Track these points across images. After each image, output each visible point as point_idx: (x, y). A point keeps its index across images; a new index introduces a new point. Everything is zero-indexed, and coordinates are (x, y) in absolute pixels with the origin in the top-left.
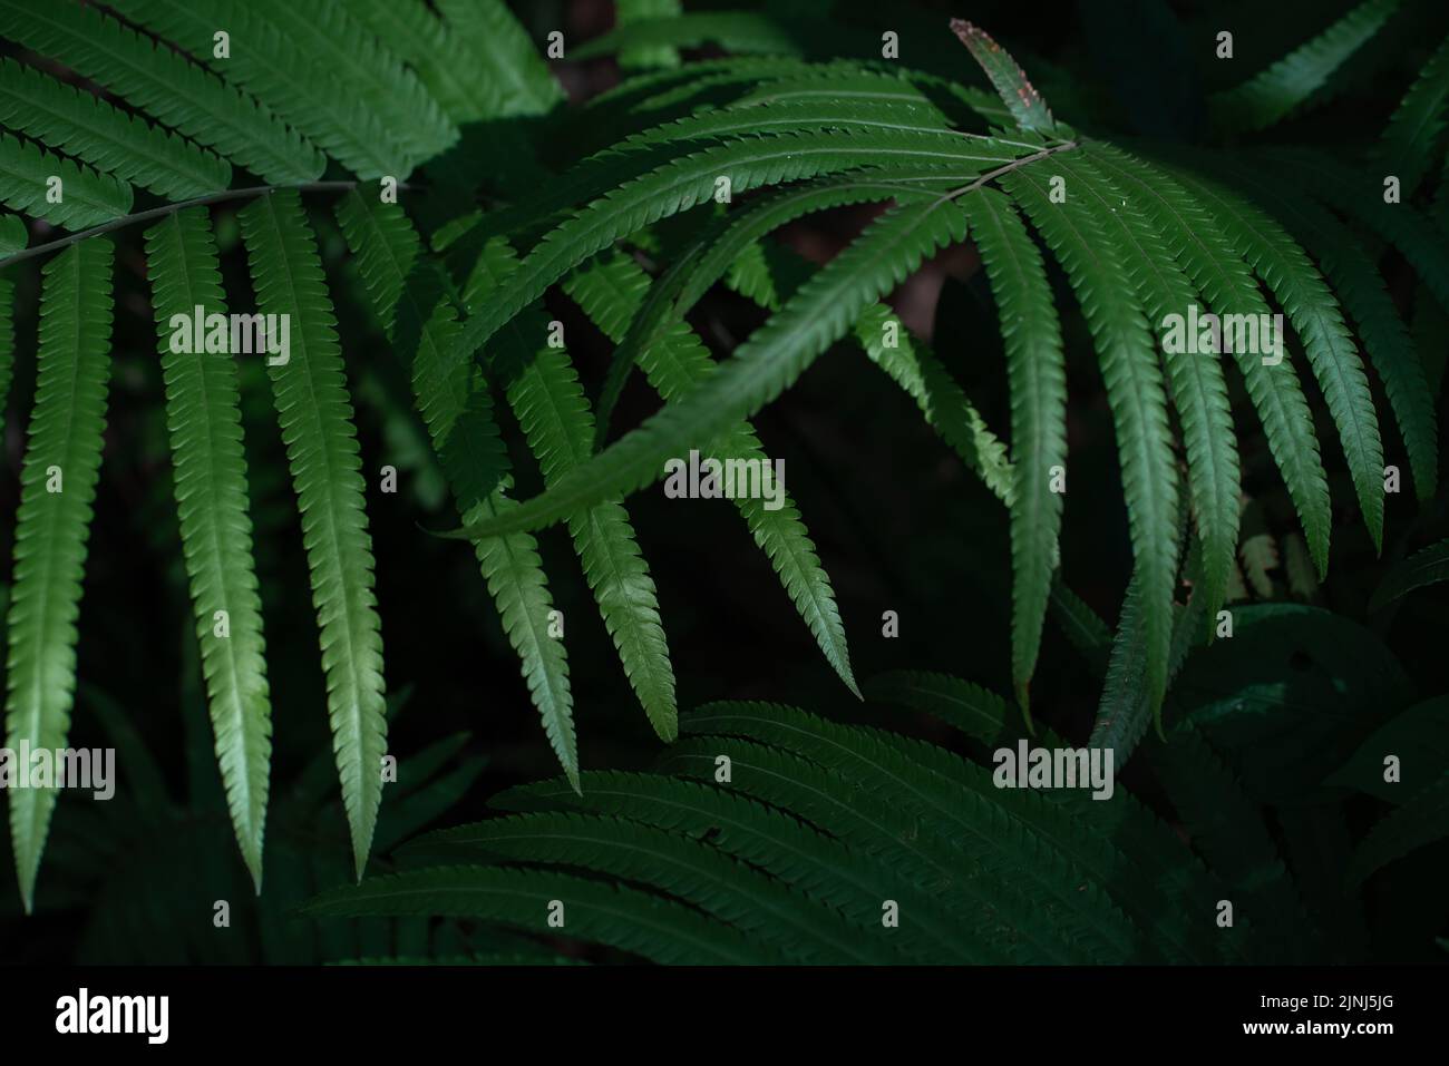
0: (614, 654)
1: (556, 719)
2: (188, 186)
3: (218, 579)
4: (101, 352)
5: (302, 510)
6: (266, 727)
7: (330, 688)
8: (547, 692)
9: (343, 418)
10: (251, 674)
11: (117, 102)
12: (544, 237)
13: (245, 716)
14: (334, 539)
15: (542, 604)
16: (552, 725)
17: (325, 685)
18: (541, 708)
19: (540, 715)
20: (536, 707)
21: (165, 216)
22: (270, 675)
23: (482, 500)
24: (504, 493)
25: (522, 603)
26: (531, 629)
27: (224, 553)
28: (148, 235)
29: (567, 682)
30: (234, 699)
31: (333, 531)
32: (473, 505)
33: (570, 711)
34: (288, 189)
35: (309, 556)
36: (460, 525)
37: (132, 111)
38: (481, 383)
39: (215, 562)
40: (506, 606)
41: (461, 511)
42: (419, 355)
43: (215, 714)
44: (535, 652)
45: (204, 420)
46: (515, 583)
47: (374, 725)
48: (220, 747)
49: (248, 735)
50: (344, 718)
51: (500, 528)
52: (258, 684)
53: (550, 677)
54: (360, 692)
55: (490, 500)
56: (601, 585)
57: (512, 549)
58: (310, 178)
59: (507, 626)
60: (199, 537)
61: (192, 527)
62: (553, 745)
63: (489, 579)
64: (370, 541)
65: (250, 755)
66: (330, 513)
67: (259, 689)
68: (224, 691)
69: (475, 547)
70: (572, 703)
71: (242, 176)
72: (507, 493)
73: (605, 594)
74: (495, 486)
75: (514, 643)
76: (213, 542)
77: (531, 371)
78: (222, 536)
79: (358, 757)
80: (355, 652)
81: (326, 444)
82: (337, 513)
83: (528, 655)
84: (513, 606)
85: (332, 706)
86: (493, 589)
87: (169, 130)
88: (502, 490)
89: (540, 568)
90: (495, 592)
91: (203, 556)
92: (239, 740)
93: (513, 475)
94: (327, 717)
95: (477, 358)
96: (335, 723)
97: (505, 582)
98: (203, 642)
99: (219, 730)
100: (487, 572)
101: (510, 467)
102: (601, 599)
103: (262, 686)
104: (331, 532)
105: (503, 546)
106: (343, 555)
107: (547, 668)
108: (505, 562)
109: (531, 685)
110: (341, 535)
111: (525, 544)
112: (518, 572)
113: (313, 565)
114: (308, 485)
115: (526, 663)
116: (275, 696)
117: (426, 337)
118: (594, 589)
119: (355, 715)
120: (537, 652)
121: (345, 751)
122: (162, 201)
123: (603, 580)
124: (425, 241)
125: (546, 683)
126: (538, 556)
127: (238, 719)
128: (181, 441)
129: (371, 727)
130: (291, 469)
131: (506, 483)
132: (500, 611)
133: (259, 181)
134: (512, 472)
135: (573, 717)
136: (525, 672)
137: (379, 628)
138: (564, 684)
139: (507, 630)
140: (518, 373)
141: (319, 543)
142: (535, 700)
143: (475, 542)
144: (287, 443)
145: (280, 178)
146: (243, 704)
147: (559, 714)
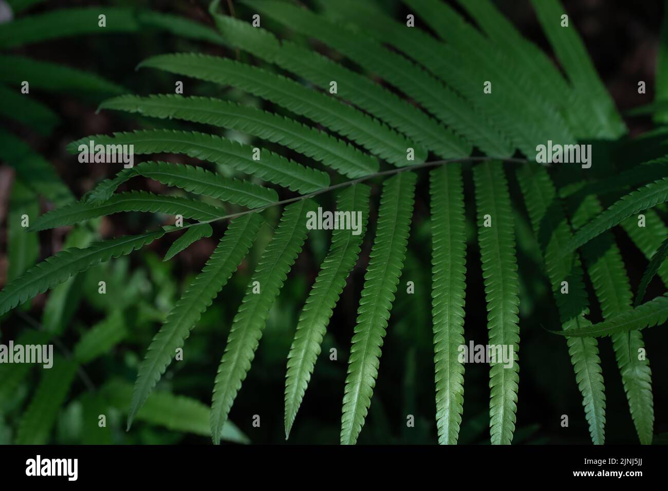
0: (626, 401)
1: (596, 429)
2: (452, 153)
3: (447, 337)
4: (407, 224)
5: (488, 310)
6: (460, 410)
7: (492, 396)
8: (594, 415)
9: (512, 270)
10: (456, 383)
11: (425, 110)
12: (621, 198)
13: (451, 403)
14: (502, 326)
15: (596, 372)
16: (594, 431)
17: (489, 394)
18: (590, 422)
19: (589, 426)
20: (587, 421)
21: (440, 166)
22: (465, 386)
23: (573, 318)
24: (584, 316)
25: (587, 370)
26: (590, 383)
27: (451, 325)
28: (432, 173)
29: (604, 411)
30: (447, 394)
31: (502, 322)
32: (568, 320)
33: (603, 426)
34: (498, 160)
35: (489, 332)
36: (561, 329)
37: (432, 116)
38: (578, 263)
39: (446, 329)
40: (579, 370)
41: (562, 322)
42: (550, 245)
43: (437, 400)
44: (590, 395)
45: (449, 261)
46: (585, 360)
47: (510, 418)
48: (438, 416)
49: (451, 412)
50: (496, 411)
51: (580, 333)
52: (459, 389)
53: (596, 408)
54: (505, 400)
55: (577, 318)
56: (624, 368)
57: (585, 343)
58: (507, 156)
59: (578, 380)
60: (440, 316)
61: (437, 311)
62: (593, 441)
63: (572, 356)
64: (519, 330)
65: (451, 421)
66: (502, 314)
67: (459, 391)
68: (443, 390)
69: (567, 340)
70: (605, 422)
71: (476, 152)
72: (586, 316)
73: (625, 372)
74: (580, 312)
75: (581, 388)
76: (446, 319)
77: (601, 260)
78: (451, 317)
79: (500, 431)
80: (505, 381)
81: (503, 281)
82: (505, 314)
83: (587, 395)
84: (582, 371)
85: (491, 405)
86: (574, 361)
87: (446, 127)
88: (584, 315)
89: (597, 355)
90: (575, 363)
91: (441, 325)
92: (447, 414)
93: (589, 308)
94: (488, 409)
95: (578, 251)
96: (492, 413)
97: (579, 359)
98: (436, 365)
99: (438, 407)
100: (571, 353)
101: (588, 304)
102: (624, 374)
103: (461, 390)
104: (500, 323)
105: (581, 341)
106: (505, 334)
107: (595, 403)
108: (580, 350)
109: (586, 410)
110: (505, 324)
111: (592, 343)
112: (587, 356)
113: (491, 337)
114: (492, 299)
115: (585, 399)
116: (466, 396)
117: (554, 237)
118: (621, 369)
119: (501, 411)
120: (591, 395)
121: (494, 427)
122: (440, 158)
123: (626, 365)
124: (557, 191)
125: (594, 410)
126: (597, 349)
127: (448, 404)
128: (437, 270)
129: (508, 417)
130: (485, 290)
131: (586, 312)
132: (576, 372)
133: (483, 154)
134: (589, 307)
135: (604, 429)
136: (584, 403)
137: (518, 371)
138: (602, 412)
139: (578, 382)
140: (595, 260)
141: (494, 327)
142: (587, 417)
143: (567, 338)
144: (485, 278)
145: (493, 154)
146: (451, 397)
147: (598, 426)
